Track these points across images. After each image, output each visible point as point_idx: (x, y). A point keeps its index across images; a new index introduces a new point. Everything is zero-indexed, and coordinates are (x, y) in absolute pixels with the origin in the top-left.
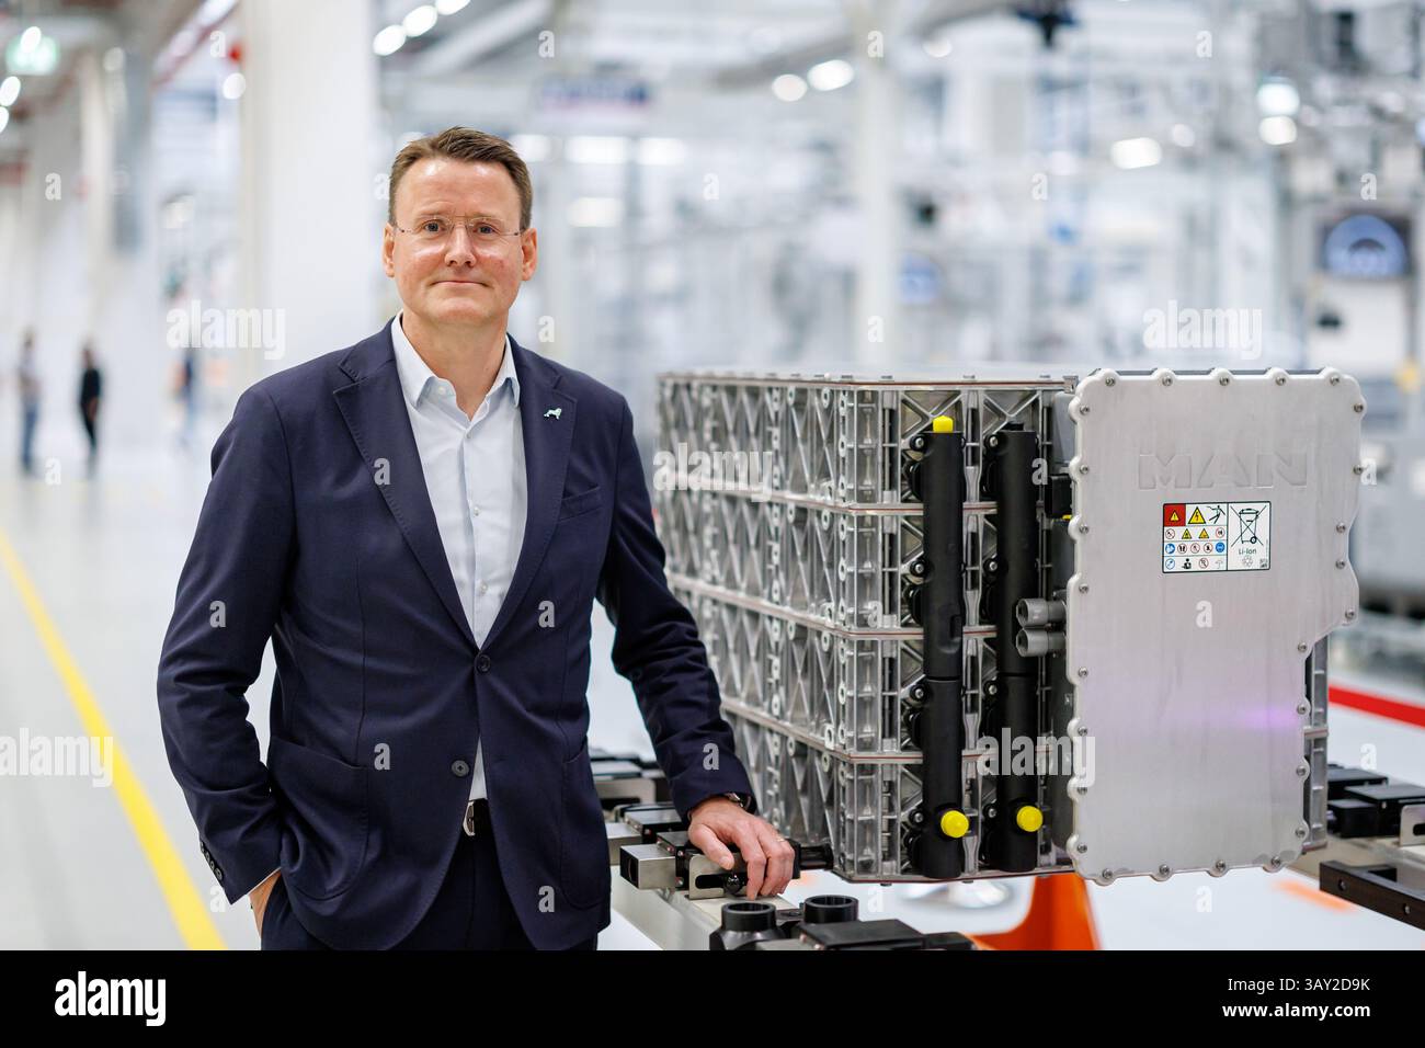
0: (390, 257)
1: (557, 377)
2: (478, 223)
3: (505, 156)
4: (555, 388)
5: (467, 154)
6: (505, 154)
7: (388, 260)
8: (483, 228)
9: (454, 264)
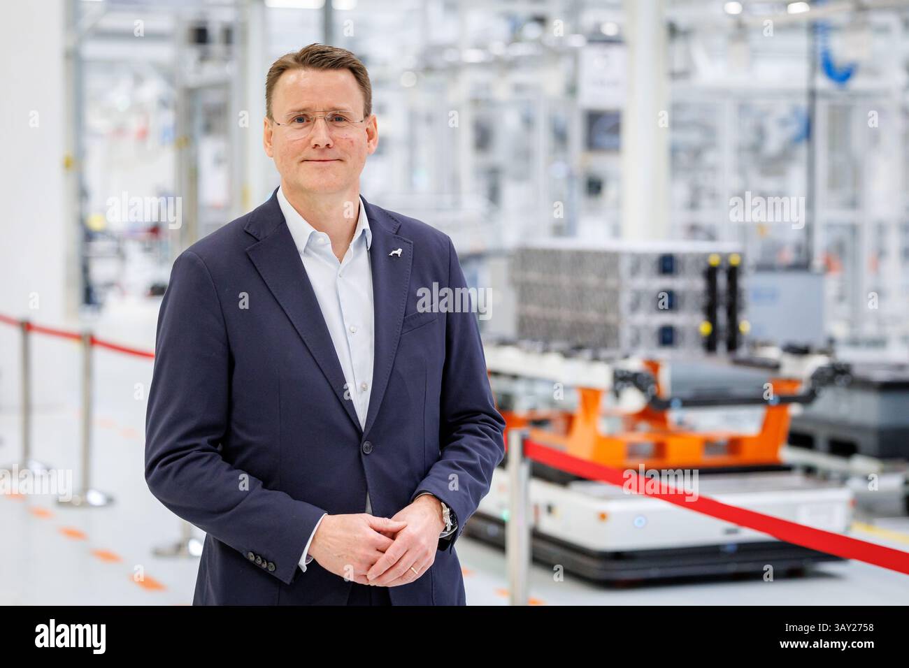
0: (269, 142)
1: (398, 225)
2: (334, 115)
3: (350, 64)
4: (397, 234)
5: (323, 65)
6: (350, 62)
7: (268, 144)
8: (337, 118)
9: (317, 147)
